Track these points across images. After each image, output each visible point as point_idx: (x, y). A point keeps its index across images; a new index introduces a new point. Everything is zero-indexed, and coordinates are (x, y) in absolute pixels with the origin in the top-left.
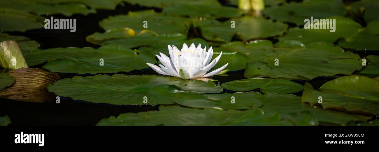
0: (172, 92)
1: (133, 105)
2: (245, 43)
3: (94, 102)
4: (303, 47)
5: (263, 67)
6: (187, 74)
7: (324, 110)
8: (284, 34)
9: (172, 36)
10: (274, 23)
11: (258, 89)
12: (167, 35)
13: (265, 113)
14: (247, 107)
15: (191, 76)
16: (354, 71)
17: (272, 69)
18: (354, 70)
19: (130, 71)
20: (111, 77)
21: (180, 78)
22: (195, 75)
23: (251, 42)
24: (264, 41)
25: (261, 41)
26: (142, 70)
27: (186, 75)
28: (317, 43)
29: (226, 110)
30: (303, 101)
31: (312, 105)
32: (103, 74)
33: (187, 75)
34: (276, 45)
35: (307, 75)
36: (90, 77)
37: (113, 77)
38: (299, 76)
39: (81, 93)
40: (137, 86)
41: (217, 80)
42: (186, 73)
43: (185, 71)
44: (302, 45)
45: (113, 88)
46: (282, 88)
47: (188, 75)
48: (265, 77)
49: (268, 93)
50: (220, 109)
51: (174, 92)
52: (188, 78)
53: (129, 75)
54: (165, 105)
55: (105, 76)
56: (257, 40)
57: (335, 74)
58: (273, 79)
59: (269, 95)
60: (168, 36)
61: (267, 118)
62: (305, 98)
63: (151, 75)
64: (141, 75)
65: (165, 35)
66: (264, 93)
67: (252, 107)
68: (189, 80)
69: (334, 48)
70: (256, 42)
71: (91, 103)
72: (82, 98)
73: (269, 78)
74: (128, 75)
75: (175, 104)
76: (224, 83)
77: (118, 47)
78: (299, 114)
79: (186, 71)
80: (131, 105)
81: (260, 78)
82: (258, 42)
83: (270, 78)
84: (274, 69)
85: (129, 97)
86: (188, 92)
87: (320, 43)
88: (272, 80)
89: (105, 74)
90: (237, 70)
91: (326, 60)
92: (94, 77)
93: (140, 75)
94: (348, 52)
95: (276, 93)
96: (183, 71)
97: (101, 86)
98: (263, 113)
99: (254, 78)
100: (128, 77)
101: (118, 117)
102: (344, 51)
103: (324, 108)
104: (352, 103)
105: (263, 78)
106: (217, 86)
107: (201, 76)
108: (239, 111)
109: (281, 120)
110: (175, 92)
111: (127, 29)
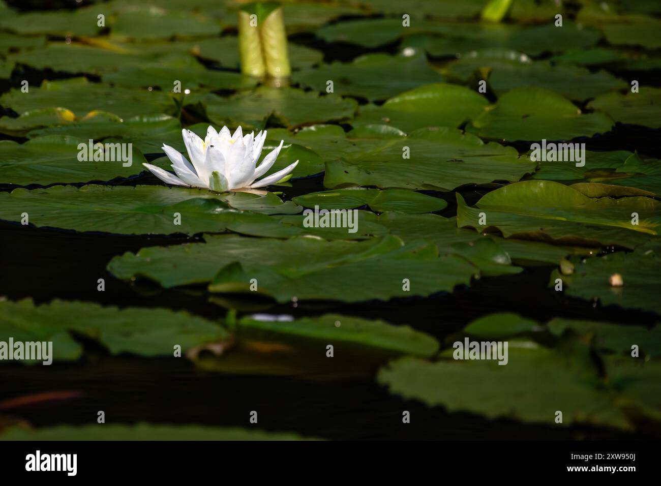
0: (212, 212)
1: (153, 233)
2: (293, 130)
3: (78, 229)
4: (402, 137)
5: (352, 169)
6: (225, 181)
7: (506, 239)
8: (356, 115)
9: (152, 120)
10: (322, 98)
11: (364, 206)
12: (141, 118)
13: (406, 244)
14: (362, 235)
15: (230, 187)
16: (522, 176)
17: (369, 174)
18: (523, 173)
19: (110, 179)
20: (81, 190)
21: (210, 191)
22: (237, 184)
23: (305, 129)
24: (328, 126)
25: (323, 126)
26: (130, 177)
27: (222, 183)
28: (430, 129)
29: (329, 241)
30: (461, 225)
31: (479, 231)
32: (65, 185)
33: (224, 183)
34: (350, 133)
35: (440, 182)
36: (42, 190)
37: (84, 190)
38: (425, 185)
39: (42, 216)
40: (139, 202)
41: (281, 193)
42: (224, 179)
43: (221, 175)
44: (401, 133)
45: (96, 208)
46: (407, 205)
47: (227, 184)
48: (367, 187)
49: (387, 212)
50: (319, 238)
51: (217, 213)
52: (225, 190)
53: (113, 185)
54: (212, 234)
55: (68, 189)
56: (316, 125)
57: (493, 181)
58: (381, 189)
59: (390, 216)
60: (145, 120)
61: (414, 252)
62: (462, 220)
63: (153, 185)
64: (135, 187)
65: (137, 118)
66: (380, 213)
67: (371, 235)
68: (226, 194)
69: (463, 137)
70: (313, 128)
71: (72, 232)
72: (53, 224)
73: (374, 187)
74: (111, 186)
75: (228, 232)
76: (297, 197)
77: (65, 139)
78: (471, 244)
79: (223, 176)
80: (149, 234)
81: (358, 189)
82: (317, 128)
83: (378, 188)
84: (373, 173)
85: (137, 220)
86: (242, 212)
87: (435, 129)
88: (381, 191)
89: (68, 184)
90: (305, 176)
91: (458, 158)
92: (48, 190)
93: (132, 186)
94: (492, 144)
95: (403, 213)
96: (219, 175)
97: (71, 204)
98: (403, 244)
99: (346, 189)
100: (110, 189)
101: (138, 255)
102: (482, 143)
103: (505, 236)
104: (551, 228)
105: (363, 189)
106: (284, 202)
107: (247, 187)
108: (356, 242)
109: (439, 256)
110: (217, 211)
111: (59, 109)
